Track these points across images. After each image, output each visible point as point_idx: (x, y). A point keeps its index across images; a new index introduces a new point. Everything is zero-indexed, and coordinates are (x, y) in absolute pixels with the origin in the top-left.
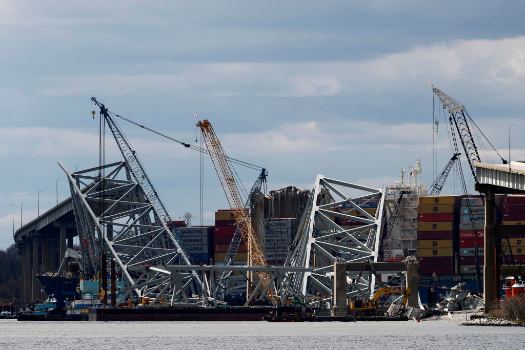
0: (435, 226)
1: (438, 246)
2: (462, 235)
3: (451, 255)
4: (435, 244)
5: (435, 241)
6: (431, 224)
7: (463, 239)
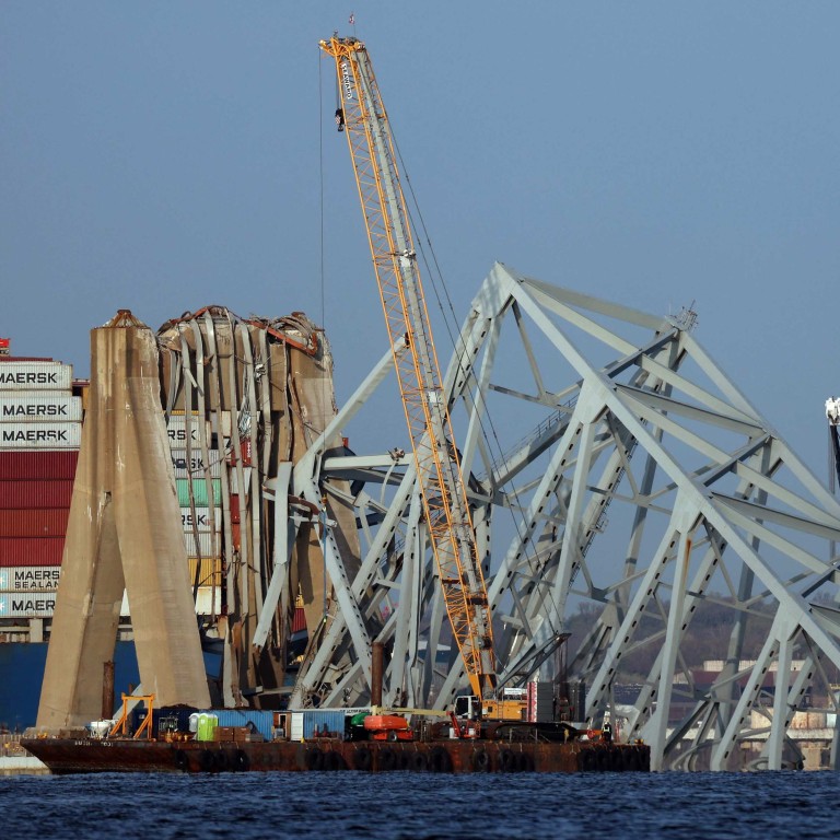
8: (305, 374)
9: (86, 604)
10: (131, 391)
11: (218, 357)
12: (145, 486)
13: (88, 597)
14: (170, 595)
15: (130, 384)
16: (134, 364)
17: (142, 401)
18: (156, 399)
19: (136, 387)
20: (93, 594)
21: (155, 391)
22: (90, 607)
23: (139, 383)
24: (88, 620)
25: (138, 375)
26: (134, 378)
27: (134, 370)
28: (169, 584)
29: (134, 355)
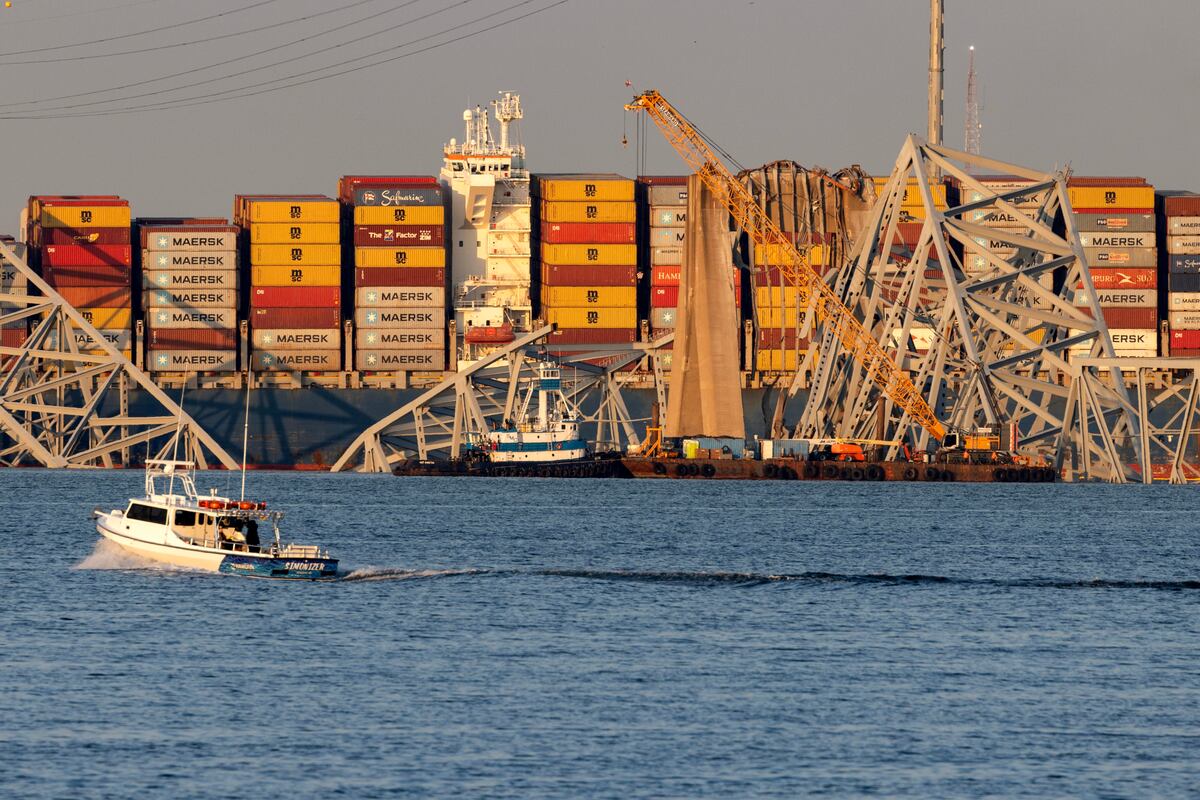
0: (592, 254)
1: (600, 301)
2: (661, 276)
3: (633, 324)
4: (593, 296)
5: (594, 289)
6: (585, 248)
7: (660, 287)
8: (852, 208)
9: (684, 363)
10: (704, 219)
11: (780, 196)
12: (708, 284)
13: (684, 358)
14: (719, 358)
15: (703, 213)
16: (708, 198)
17: (712, 226)
18: (724, 224)
19: (709, 216)
20: (688, 356)
21: (724, 218)
22: (686, 366)
23: (712, 213)
24: (685, 373)
25: (711, 207)
26: (708, 210)
27: (708, 205)
28: (719, 351)
29: (708, 194)
